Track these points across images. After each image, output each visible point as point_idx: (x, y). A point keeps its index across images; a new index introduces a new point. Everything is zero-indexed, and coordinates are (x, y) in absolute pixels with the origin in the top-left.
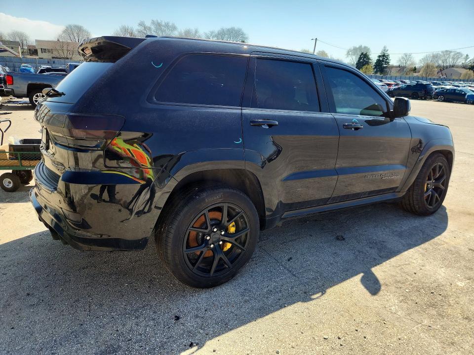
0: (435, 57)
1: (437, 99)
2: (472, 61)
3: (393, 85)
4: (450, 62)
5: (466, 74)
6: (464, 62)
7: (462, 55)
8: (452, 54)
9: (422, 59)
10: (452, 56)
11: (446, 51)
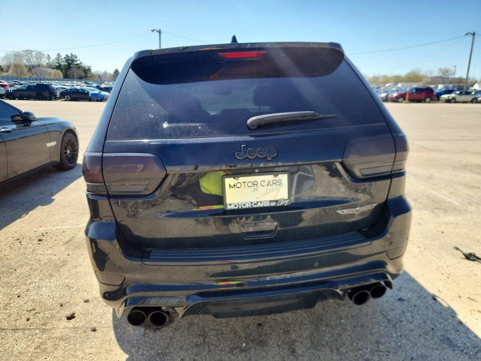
0: (17, 55)
1: (64, 98)
2: (54, 61)
3: (8, 86)
4: (34, 61)
5: (55, 74)
6: (47, 61)
7: (44, 55)
8: (34, 53)
9: (4, 57)
10: (34, 55)
11: (28, 51)
